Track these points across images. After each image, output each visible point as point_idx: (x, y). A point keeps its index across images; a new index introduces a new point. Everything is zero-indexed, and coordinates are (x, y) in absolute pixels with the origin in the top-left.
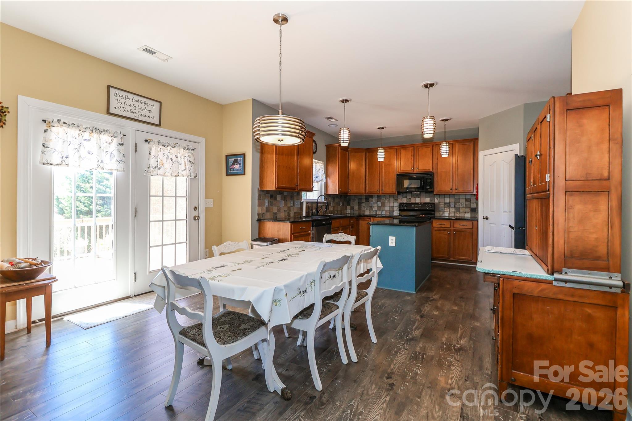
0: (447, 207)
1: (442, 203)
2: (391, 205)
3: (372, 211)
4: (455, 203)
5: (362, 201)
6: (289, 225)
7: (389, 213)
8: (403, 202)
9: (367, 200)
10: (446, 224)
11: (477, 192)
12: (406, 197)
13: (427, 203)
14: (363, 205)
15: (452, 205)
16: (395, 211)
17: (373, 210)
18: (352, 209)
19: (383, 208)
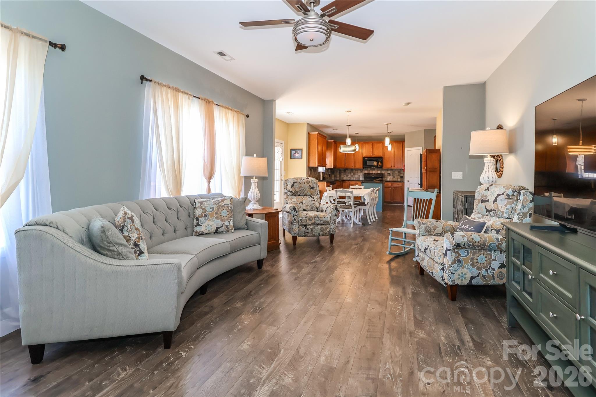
0: (389, 175)
1: (386, 174)
2: (359, 174)
3: (347, 178)
4: (393, 174)
5: (342, 172)
6: (325, 184)
7: (357, 179)
8: (366, 173)
9: (345, 171)
10: (390, 184)
11: (404, 168)
12: (368, 170)
13: (379, 173)
14: (342, 174)
15: (391, 174)
16: (361, 178)
18: (335, 176)
19: (354, 176)
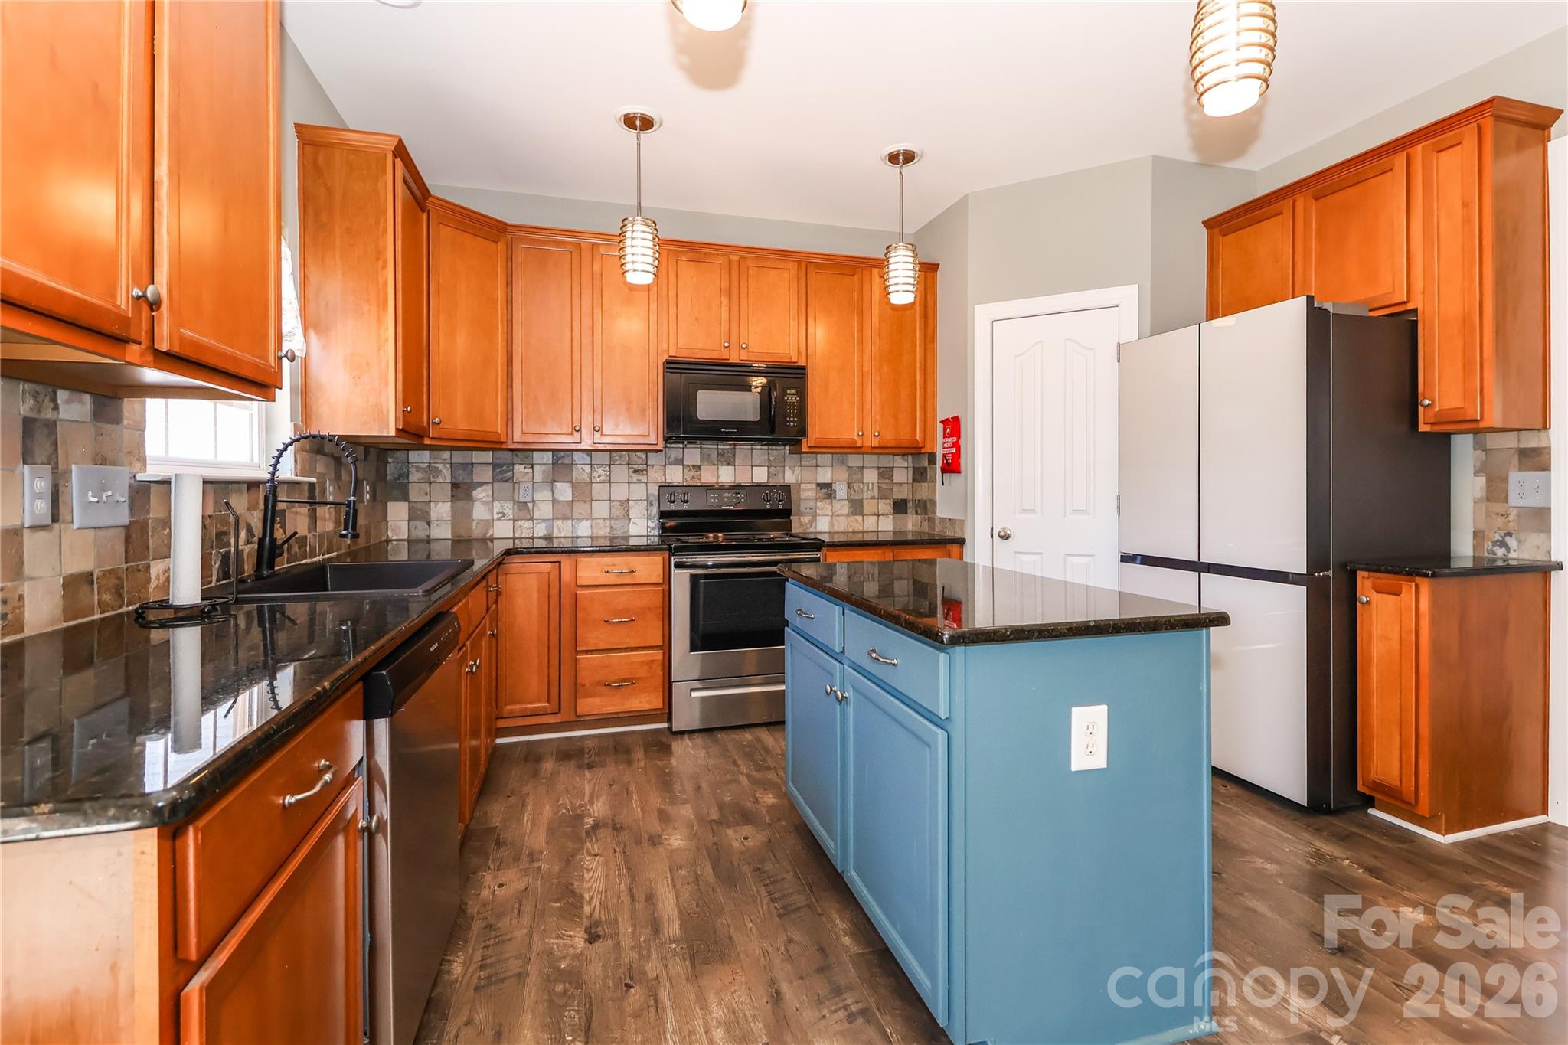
0: (825, 498)
1: (809, 486)
2: (620, 492)
3: (527, 524)
4: (848, 486)
5: (476, 479)
7: (608, 530)
8: (668, 480)
9: (502, 472)
12: (679, 462)
13: (759, 486)
14: (479, 493)
15: (841, 490)
16: (635, 520)
17: (532, 519)
18: (420, 514)
19: (579, 508)
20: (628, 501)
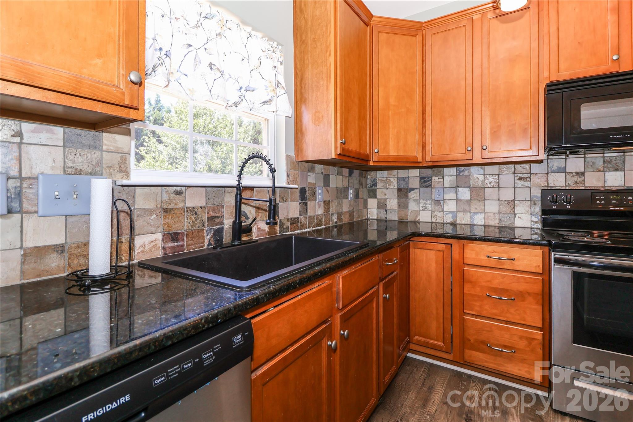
2: (508, 194)
3: (440, 214)
5: (411, 186)
7: (497, 221)
8: (551, 184)
9: (425, 182)
12: (564, 170)
14: (412, 195)
16: (520, 215)
17: (443, 211)
19: (475, 205)
20: (514, 201)
